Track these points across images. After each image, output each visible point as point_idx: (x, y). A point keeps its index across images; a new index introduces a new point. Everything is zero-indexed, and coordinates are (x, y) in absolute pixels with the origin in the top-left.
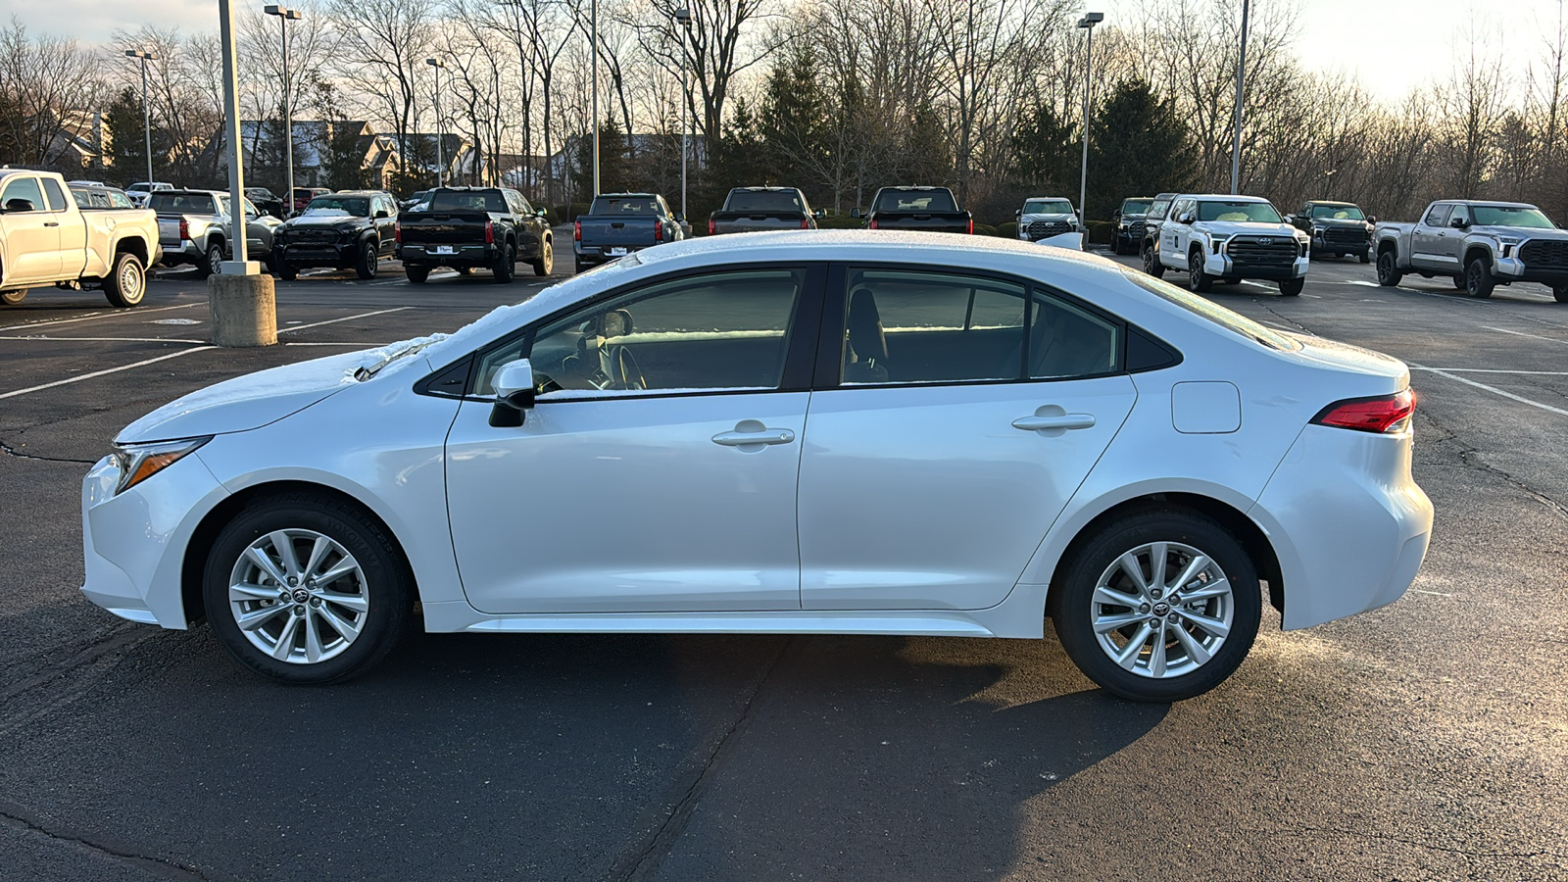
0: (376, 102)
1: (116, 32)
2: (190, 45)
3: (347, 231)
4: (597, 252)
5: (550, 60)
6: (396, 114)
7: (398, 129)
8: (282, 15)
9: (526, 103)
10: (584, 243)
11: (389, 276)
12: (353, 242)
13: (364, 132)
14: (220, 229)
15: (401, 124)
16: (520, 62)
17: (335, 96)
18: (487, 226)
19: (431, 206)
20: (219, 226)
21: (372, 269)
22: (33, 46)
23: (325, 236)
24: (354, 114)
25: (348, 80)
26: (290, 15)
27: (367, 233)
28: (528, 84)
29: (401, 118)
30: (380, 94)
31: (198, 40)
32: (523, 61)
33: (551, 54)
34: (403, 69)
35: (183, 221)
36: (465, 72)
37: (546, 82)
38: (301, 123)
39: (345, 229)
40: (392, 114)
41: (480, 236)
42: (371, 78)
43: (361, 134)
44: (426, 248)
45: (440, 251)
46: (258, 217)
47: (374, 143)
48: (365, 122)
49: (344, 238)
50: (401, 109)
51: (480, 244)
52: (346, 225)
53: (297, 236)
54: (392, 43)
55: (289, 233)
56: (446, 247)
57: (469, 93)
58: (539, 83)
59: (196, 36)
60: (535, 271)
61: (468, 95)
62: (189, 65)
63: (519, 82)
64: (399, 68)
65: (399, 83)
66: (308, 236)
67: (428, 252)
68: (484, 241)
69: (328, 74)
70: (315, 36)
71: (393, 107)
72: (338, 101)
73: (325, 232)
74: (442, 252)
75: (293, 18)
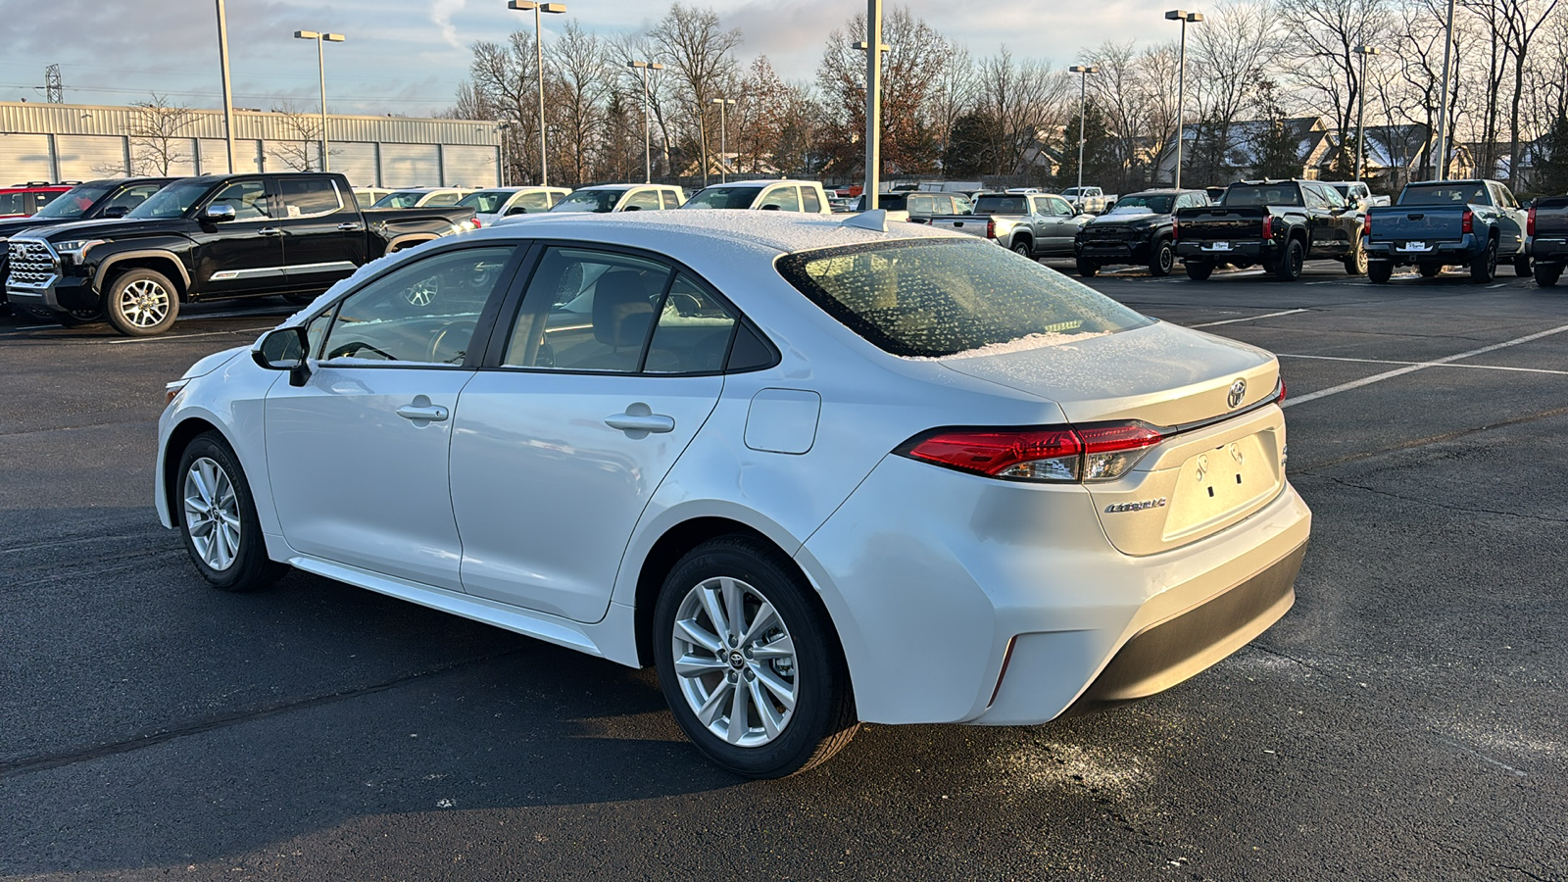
0: (1321, 95)
1: (1081, 50)
2: (1145, 55)
3: (1141, 229)
4: (1387, 247)
5: (1528, 34)
6: (1338, 108)
7: (1339, 124)
8: (1183, 19)
9: (1494, 85)
10: (1373, 238)
11: (1176, 273)
12: (1146, 239)
13: (1315, 128)
14: (1028, 228)
15: (1343, 118)
16: (1490, 38)
17: (1274, 93)
18: (1266, 220)
19: (1224, 202)
20: (1028, 225)
21: (1165, 266)
22: (1016, 72)
23: (1119, 234)
24: (1295, 111)
25: (1293, 76)
26: (1191, 18)
27: (1163, 230)
28: (1499, 63)
29: (1344, 111)
30: (1325, 89)
31: (1152, 51)
32: (1495, 38)
33: (1530, 26)
34: (1351, 60)
35: (991, 221)
36: (1424, 57)
37: (1520, 59)
38: (1242, 124)
39: (1140, 226)
40: (1335, 108)
41: (1256, 231)
42: (1313, 72)
43: (1312, 130)
44: (1201, 245)
45: (1216, 247)
46: (1074, 216)
47: (1324, 139)
48: (1317, 118)
49: (1137, 235)
50: (1344, 101)
51: (1256, 238)
52: (1142, 222)
53: (1093, 234)
54: (1341, 32)
55: (1087, 231)
56: (1221, 244)
57: (1424, 79)
58: (1511, 63)
59: (1152, 46)
60: (1346, 268)
61: (1424, 81)
62: (1141, 75)
63: (1487, 61)
64: (1347, 58)
65: (1346, 75)
66: (1104, 234)
67: (1203, 249)
68: (1261, 237)
69: (1271, 72)
70: (1263, 36)
71: (1337, 100)
72: (1277, 98)
73: (1119, 230)
74: (1218, 249)
75: (1194, 20)
